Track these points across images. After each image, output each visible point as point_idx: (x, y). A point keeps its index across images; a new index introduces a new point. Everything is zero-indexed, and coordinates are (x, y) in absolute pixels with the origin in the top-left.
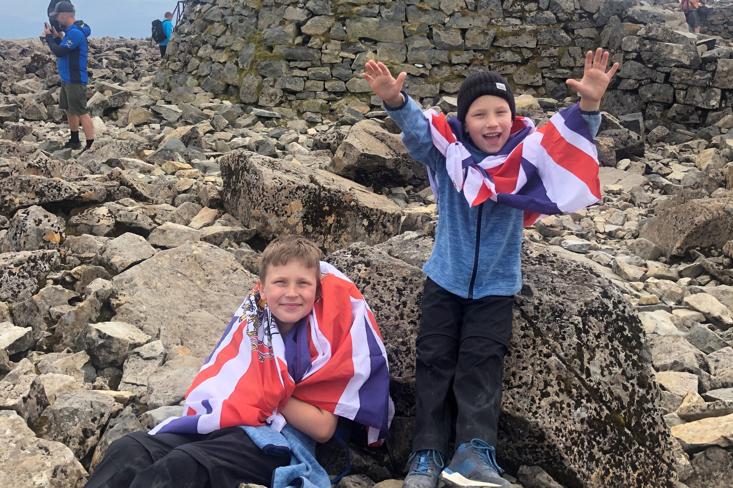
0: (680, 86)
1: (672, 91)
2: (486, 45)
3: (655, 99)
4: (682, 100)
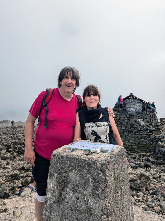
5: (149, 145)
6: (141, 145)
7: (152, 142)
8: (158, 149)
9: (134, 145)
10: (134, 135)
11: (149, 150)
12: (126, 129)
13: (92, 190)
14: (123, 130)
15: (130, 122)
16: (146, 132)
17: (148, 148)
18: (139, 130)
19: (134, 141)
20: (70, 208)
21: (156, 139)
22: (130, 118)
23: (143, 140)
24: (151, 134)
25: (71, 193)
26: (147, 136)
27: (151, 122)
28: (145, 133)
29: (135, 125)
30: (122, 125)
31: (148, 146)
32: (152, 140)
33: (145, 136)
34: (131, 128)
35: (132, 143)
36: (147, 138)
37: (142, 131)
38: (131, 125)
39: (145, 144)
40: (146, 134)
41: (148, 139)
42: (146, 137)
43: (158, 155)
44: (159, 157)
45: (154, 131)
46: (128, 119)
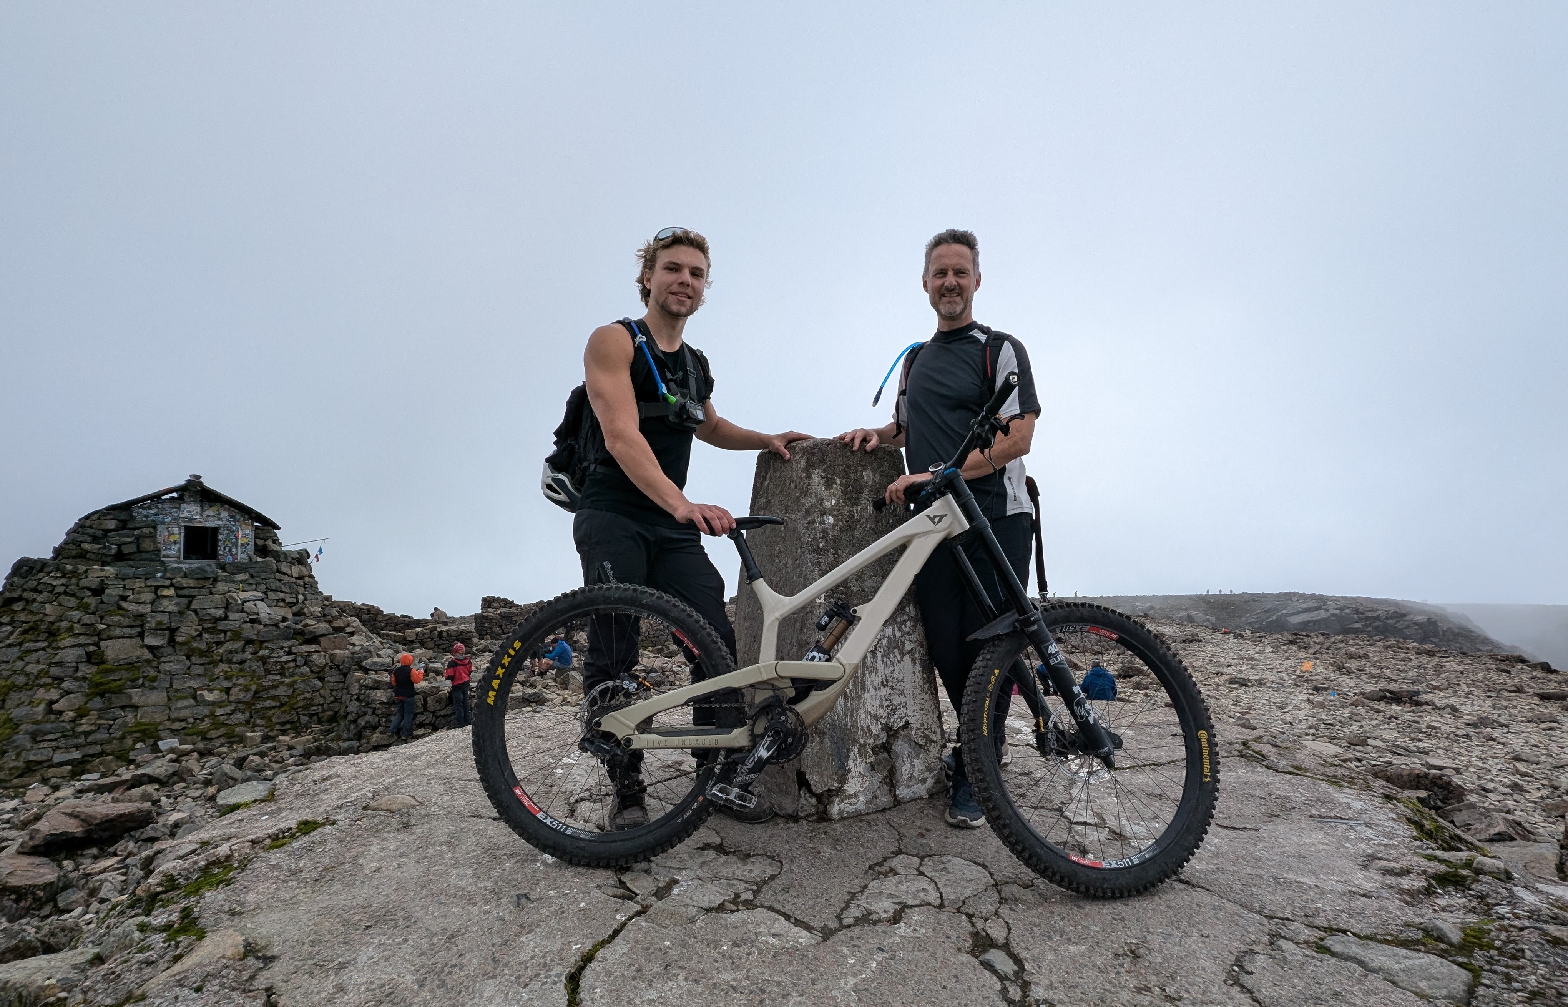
5: (307, 695)
6: (269, 703)
7: (321, 679)
8: (358, 699)
9: (228, 709)
10: (224, 667)
11: (311, 716)
12: (172, 641)
14: (151, 648)
15: (195, 611)
16: (289, 643)
17: (305, 708)
18: (249, 642)
19: (227, 691)
21: (338, 666)
22: (194, 592)
23: (278, 677)
24: (313, 648)
26: (295, 660)
27: (297, 603)
28: (282, 648)
29: (226, 618)
30: (142, 626)
31: (305, 699)
32: (319, 672)
33: (286, 662)
34: (205, 636)
35: (213, 704)
36: (297, 666)
37: (266, 644)
38: (201, 621)
39: (290, 692)
40: (289, 653)
41: (298, 670)
42: (292, 664)
43: (362, 722)
44: (365, 728)
45: (324, 635)
46: (178, 596)
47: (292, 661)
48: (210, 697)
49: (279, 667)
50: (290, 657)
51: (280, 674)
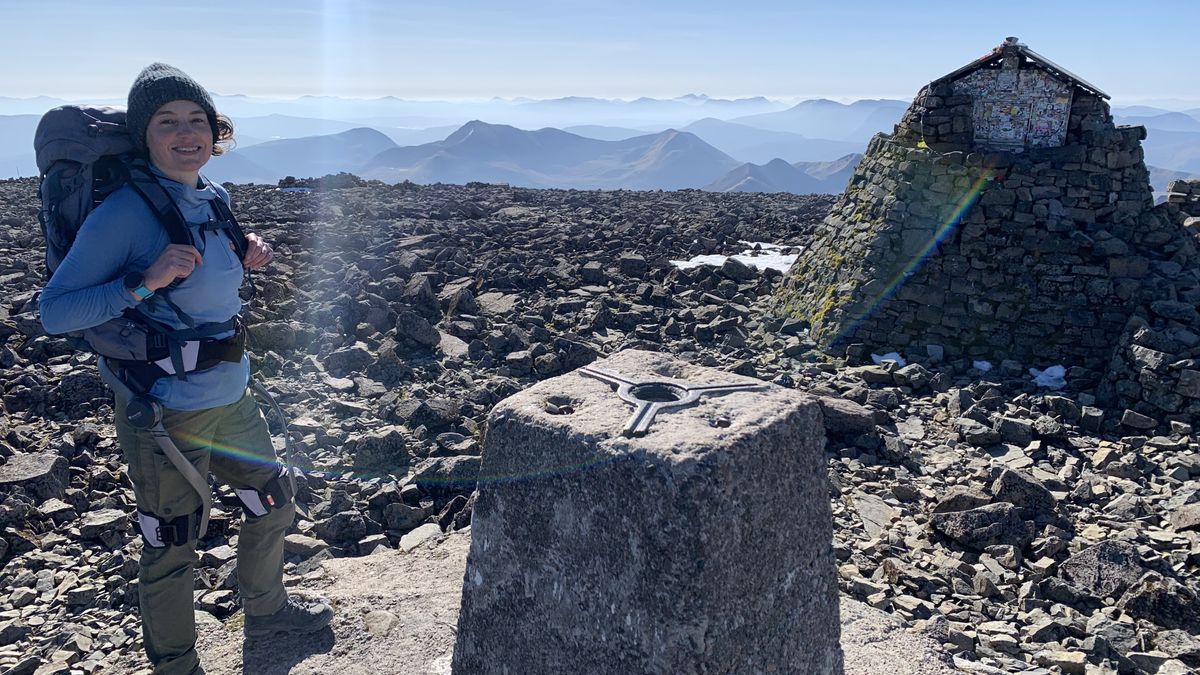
0: (1147, 387)
1: (1139, 389)
2: (1013, 319)
3: (1126, 393)
4: (1146, 399)
5: (1075, 330)
6: (1032, 330)
10: (998, 276)
13: (639, 580)
15: (984, 207)
16: (1072, 259)
18: (1030, 251)
19: (996, 305)
20: (553, 638)
21: (1121, 301)
23: (1048, 301)
24: (1096, 270)
25: (559, 582)
26: (1071, 283)
27: (1105, 204)
28: (1062, 265)
29: (1012, 219)
31: (1073, 335)
32: (1097, 304)
33: (1062, 284)
34: (989, 237)
35: (980, 316)
36: (1073, 292)
37: (1047, 256)
38: (988, 219)
39: (1057, 322)
40: (1068, 272)
41: (1073, 296)
42: (1068, 287)
43: (1121, 387)
45: (1115, 256)
47: (1069, 283)
48: (978, 309)
49: (1053, 288)
50: (1069, 278)
51: (1052, 297)
